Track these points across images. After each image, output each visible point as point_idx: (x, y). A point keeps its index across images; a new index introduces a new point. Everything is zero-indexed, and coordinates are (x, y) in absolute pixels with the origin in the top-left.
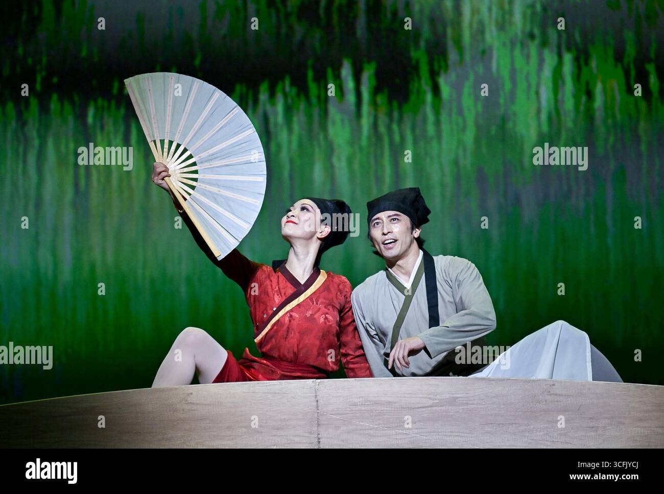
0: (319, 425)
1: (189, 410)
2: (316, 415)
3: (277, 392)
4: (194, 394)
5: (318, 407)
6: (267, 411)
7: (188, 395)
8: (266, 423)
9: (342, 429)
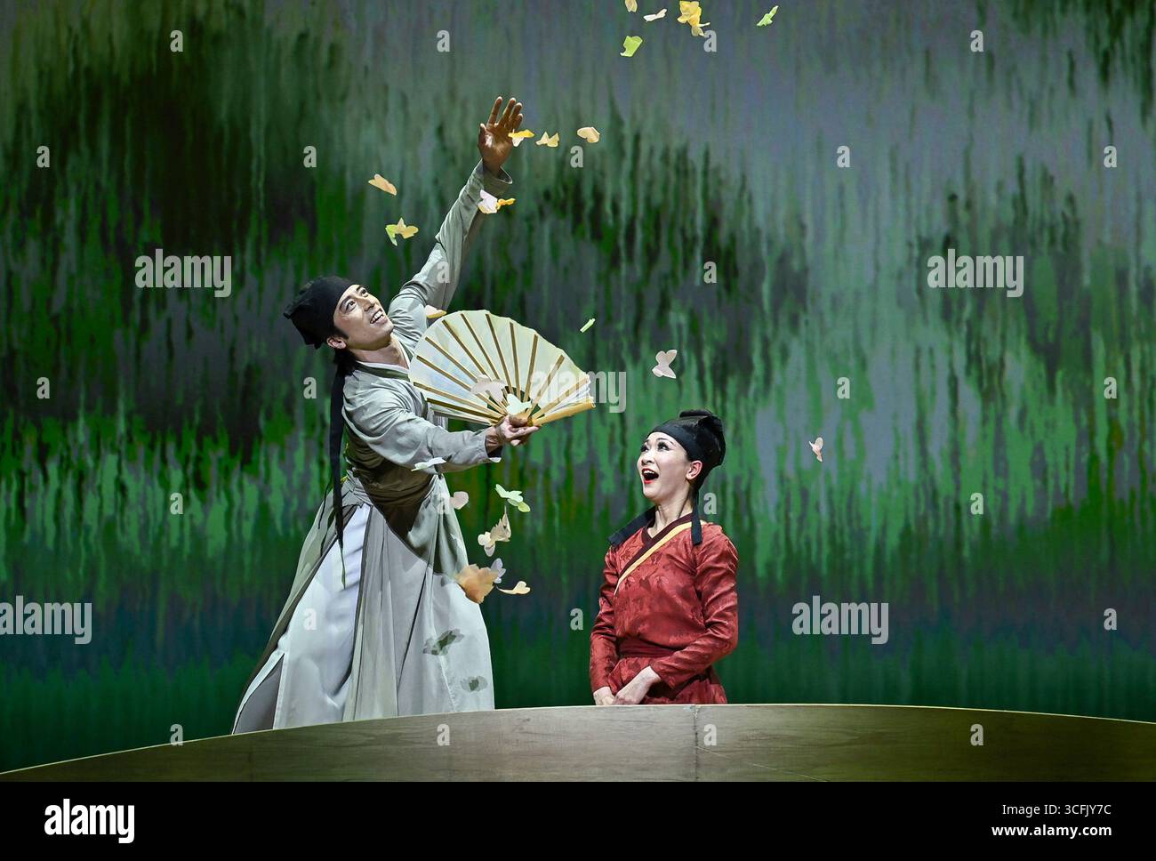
0: (698, 765)
1: (525, 742)
2: (694, 752)
3: (643, 720)
4: (532, 719)
5: (697, 741)
6: (629, 745)
7: (524, 721)
8: (628, 761)
9: (729, 771)
